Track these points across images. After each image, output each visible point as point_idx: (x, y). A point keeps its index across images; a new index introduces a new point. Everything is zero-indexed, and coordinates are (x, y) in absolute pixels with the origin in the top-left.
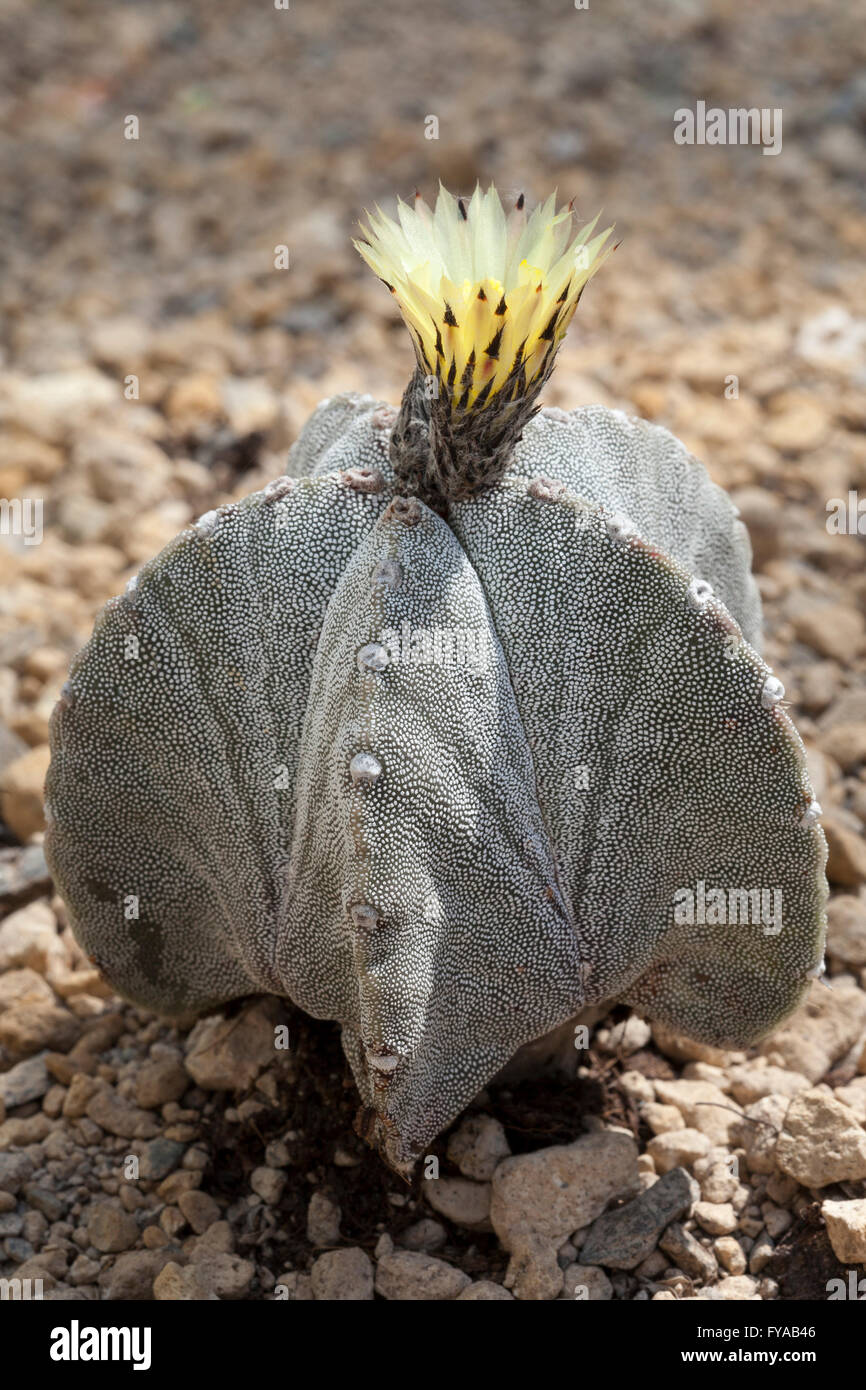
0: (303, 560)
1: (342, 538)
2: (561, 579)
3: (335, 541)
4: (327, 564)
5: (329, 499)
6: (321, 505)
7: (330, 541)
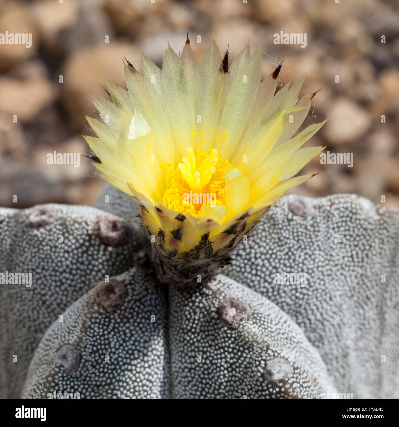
0: (42, 283)
1: (77, 276)
2: (221, 391)
3: (71, 277)
4: (61, 293)
5: (77, 241)
6: (70, 244)
7: (67, 275)
